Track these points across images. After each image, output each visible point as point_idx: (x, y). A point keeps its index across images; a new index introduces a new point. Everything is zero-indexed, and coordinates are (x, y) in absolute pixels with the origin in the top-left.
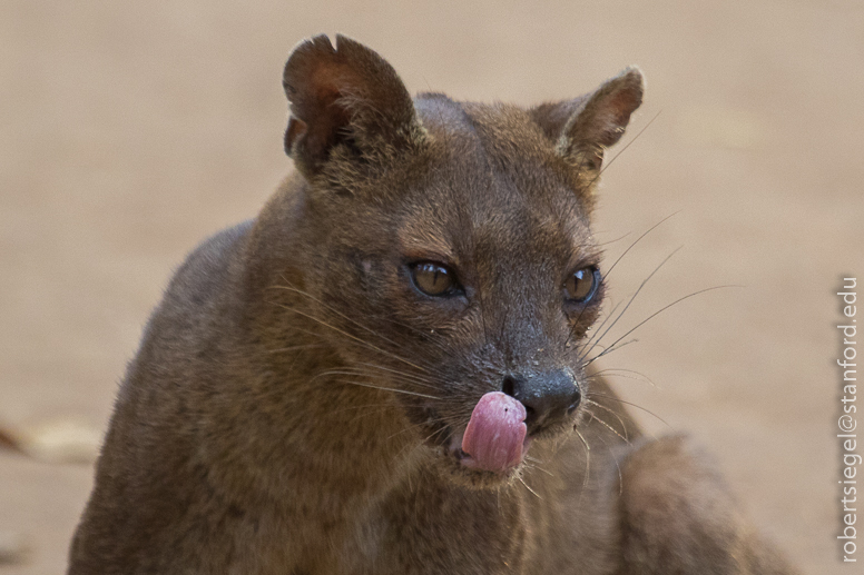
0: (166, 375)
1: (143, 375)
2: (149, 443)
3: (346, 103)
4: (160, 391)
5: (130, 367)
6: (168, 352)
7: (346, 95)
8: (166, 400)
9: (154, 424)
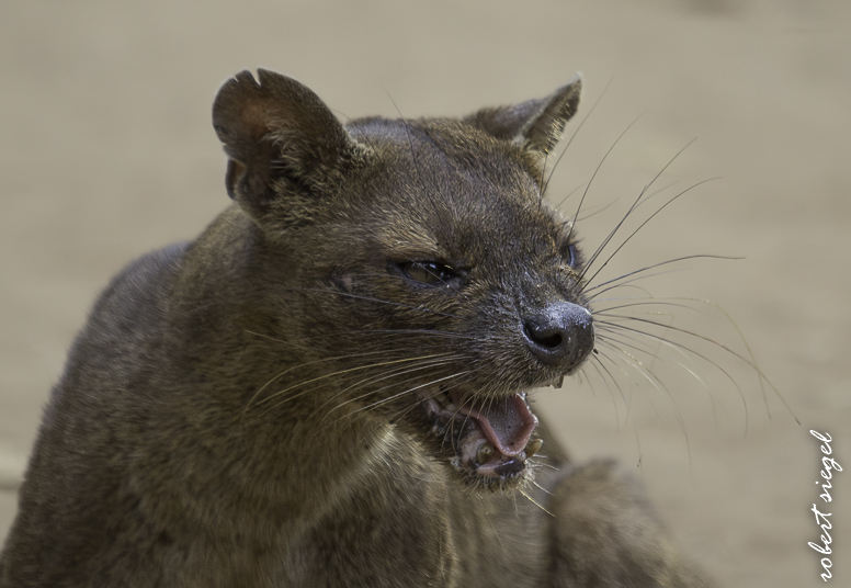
0: (95, 404)
1: (70, 401)
2: (77, 471)
3: (276, 137)
4: (88, 420)
5: (55, 392)
6: (97, 381)
7: (276, 129)
8: (95, 429)
9: (83, 452)
